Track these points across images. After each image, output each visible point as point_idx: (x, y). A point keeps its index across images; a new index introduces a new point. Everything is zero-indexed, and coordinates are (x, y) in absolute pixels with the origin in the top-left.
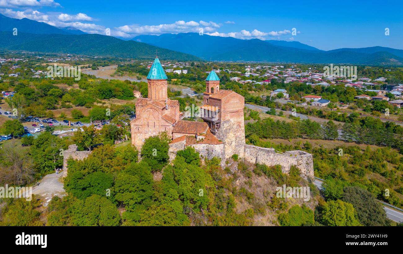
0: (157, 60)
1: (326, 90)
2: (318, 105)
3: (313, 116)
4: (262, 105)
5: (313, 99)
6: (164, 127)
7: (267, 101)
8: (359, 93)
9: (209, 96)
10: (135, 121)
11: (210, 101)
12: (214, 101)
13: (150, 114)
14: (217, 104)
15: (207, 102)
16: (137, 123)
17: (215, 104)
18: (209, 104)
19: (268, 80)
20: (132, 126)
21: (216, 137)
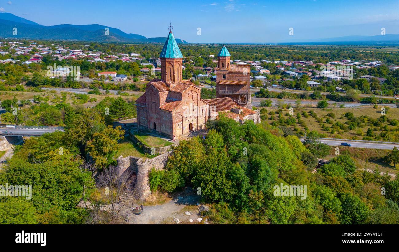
1: (111, 66)
2: (120, 80)
3: (128, 90)
4: (64, 87)
5: (109, 75)
7: (68, 82)
8: (141, 67)
9: (227, 72)
10: (177, 109)
11: (229, 76)
12: (236, 76)
13: (189, 98)
14: (242, 78)
15: (223, 78)
16: (178, 111)
17: (239, 78)
18: (228, 80)
19: (35, 59)
20: (173, 115)
21: (245, 108)
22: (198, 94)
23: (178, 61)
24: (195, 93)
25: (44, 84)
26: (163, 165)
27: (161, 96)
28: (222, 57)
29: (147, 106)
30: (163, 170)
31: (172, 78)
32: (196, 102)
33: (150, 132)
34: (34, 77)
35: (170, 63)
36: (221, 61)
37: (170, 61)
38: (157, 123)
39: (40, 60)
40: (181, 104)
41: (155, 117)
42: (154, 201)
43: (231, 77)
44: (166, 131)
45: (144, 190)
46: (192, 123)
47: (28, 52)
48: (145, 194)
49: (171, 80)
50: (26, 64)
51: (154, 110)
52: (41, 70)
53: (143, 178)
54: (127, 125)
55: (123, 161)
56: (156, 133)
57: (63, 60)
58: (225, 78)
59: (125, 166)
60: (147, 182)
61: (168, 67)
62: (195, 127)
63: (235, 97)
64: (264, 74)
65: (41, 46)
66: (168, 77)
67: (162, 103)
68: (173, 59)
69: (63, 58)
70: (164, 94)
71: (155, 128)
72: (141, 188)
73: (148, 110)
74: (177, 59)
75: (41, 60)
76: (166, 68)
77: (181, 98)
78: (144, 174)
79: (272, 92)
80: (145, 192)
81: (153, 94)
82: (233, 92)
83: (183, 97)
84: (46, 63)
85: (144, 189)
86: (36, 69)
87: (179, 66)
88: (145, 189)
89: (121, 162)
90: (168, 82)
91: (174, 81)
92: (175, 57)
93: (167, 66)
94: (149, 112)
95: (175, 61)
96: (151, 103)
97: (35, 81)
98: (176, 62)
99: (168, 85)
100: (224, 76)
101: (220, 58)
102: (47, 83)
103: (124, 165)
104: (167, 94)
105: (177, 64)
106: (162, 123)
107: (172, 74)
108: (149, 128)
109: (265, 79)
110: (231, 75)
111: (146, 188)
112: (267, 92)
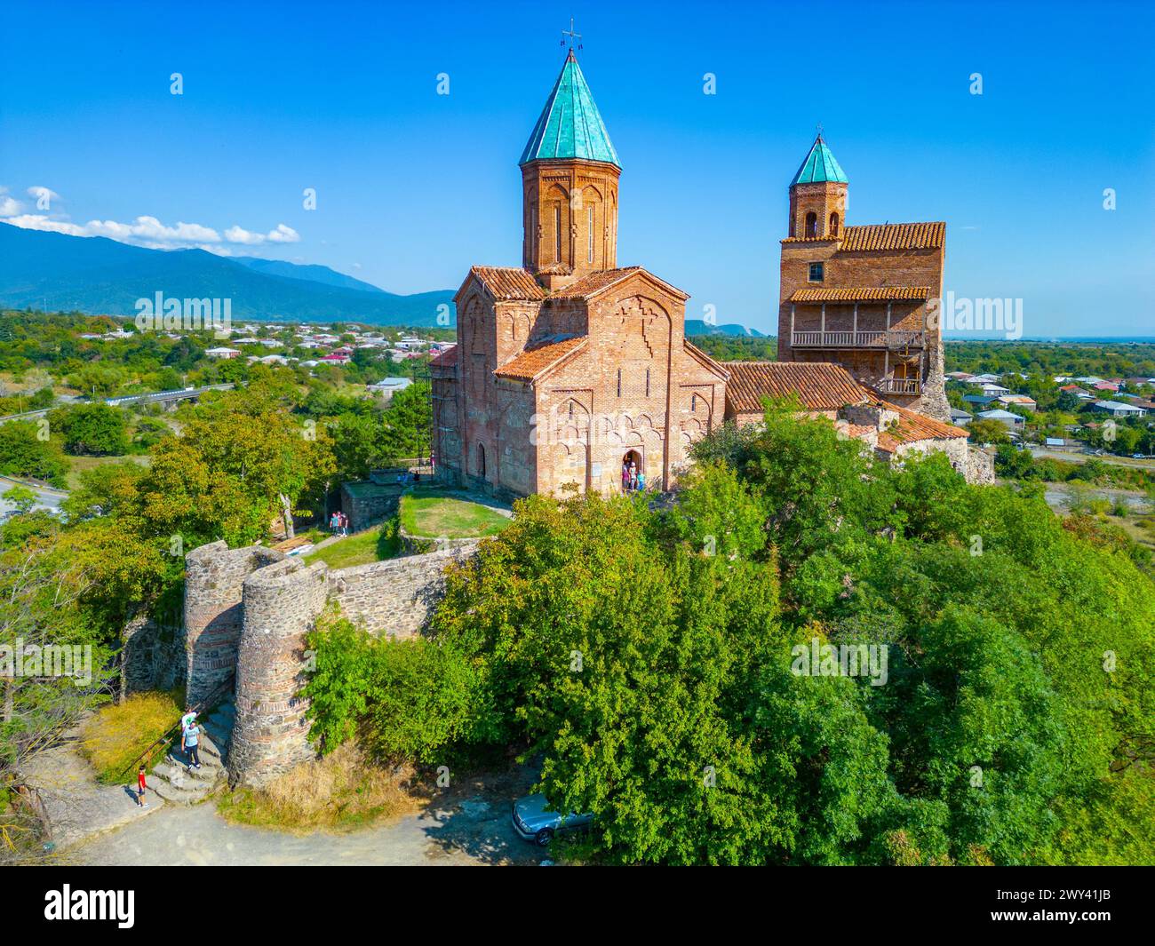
0: (576, 75)
6: (692, 391)
9: (831, 250)
10: (559, 369)
11: (840, 268)
12: (873, 266)
13: (629, 329)
14: (899, 272)
15: (812, 278)
16: (567, 380)
17: (885, 273)
18: (834, 284)
19: (338, 355)
20: (541, 397)
21: (915, 412)
22: (673, 317)
23: (591, 174)
24: (657, 310)
25: (334, 414)
26: (420, 613)
27: (501, 318)
28: (806, 185)
29: (460, 375)
30: (416, 638)
31: (565, 252)
32: (661, 352)
33: (466, 488)
34: (311, 394)
35: (557, 185)
36: (801, 202)
37: (555, 173)
38: (487, 444)
39: (347, 360)
40: (582, 352)
41: (483, 421)
42: (308, 804)
43: (847, 271)
44: (515, 477)
45: (267, 732)
46: (639, 450)
47: (331, 344)
48: (271, 756)
49: (560, 259)
50: (308, 367)
51: (480, 388)
52: (341, 382)
53: (268, 660)
54: (422, 479)
55: (206, 564)
56: (484, 492)
57: (405, 360)
58: (820, 277)
59: (220, 595)
60: (291, 689)
61: (547, 202)
62: (651, 473)
63: (863, 362)
64: (1011, 408)
65: (369, 334)
66: (547, 248)
67: (508, 354)
68: (570, 163)
69: (406, 355)
70: (518, 313)
71: (484, 473)
72: (250, 719)
73: (462, 394)
74: (589, 165)
75: (349, 360)
76: (541, 206)
77: (587, 325)
78: (272, 639)
79: (1046, 460)
80: (273, 744)
81: (478, 318)
82: (853, 337)
83: (591, 321)
84: (359, 365)
85: (265, 722)
86: (329, 380)
87: (596, 199)
88: (274, 729)
89: (200, 570)
90: (543, 269)
91: (571, 264)
92: (581, 152)
93: (542, 197)
94: (465, 403)
95: (577, 172)
96: (473, 360)
97: (311, 403)
98: (583, 178)
99: (543, 281)
100: (817, 272)
101: (800, 191)
102: (342, 410)
103: (213, 586)
104: (533, 314)
105: (590, 190)
106: (504, 443)
107: (565, 231)
108: (464, 473)
109: (1017, 421)
110: (845, 262)
111: (279, 721)
112: (1025, 458)
